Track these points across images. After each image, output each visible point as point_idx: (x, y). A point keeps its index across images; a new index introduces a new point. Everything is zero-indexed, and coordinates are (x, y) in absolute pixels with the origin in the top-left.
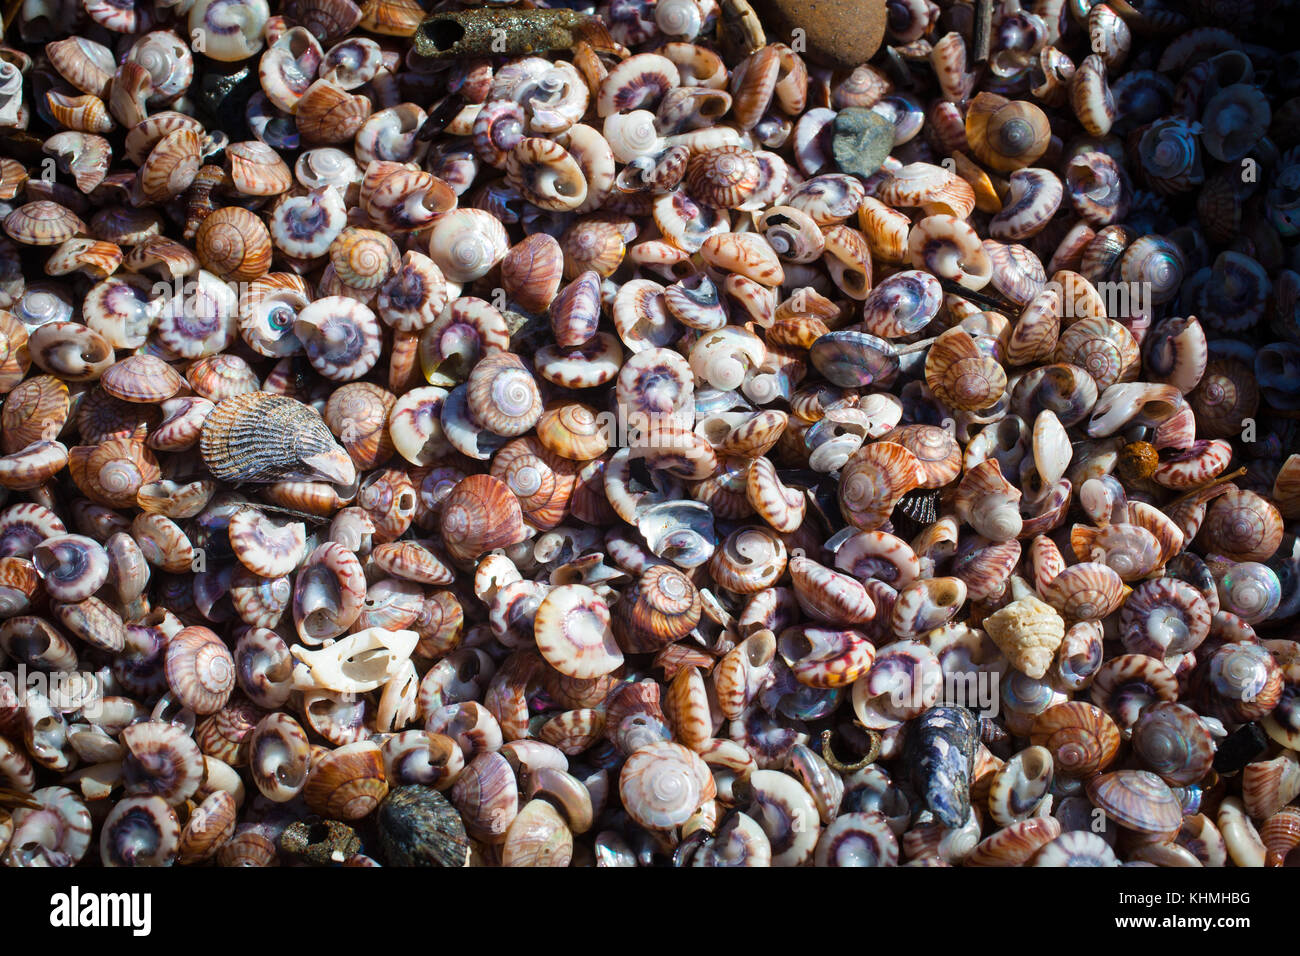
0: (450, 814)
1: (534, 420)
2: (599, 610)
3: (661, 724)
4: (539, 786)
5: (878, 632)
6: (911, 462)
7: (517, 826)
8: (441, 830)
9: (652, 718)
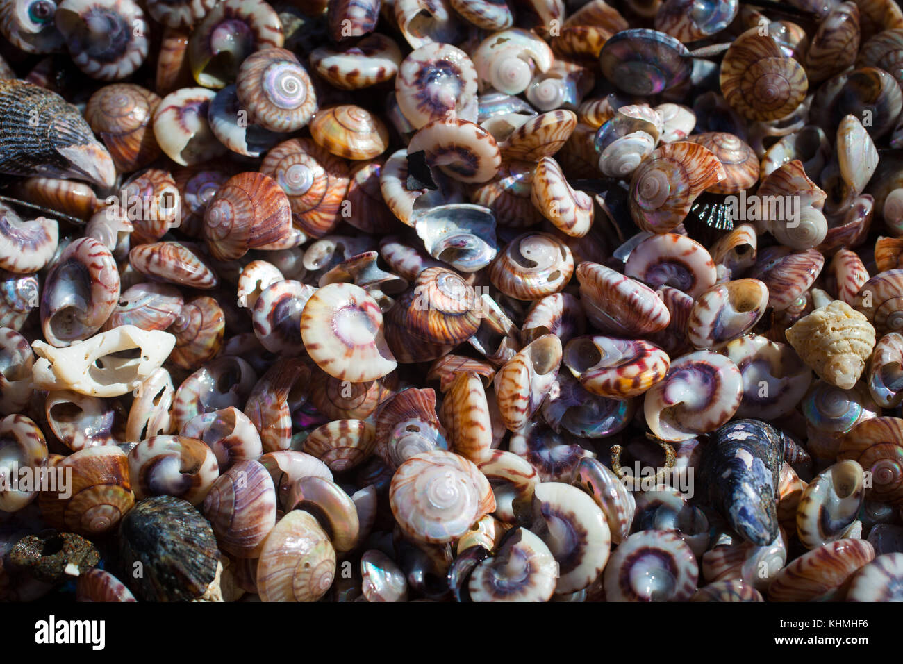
0: (200, 525)
1: (307, 116)
2: (371, 310)
3: (437, 432)
4: (300, 498)
5: (672, 342)
6: (710, 159)
7: (273, 537)
8: (189, 540)
9: (426, 424)
